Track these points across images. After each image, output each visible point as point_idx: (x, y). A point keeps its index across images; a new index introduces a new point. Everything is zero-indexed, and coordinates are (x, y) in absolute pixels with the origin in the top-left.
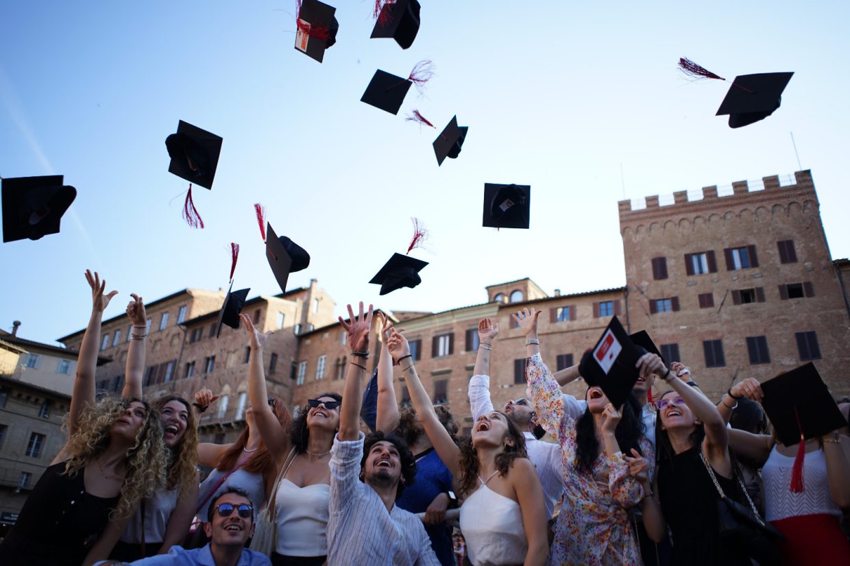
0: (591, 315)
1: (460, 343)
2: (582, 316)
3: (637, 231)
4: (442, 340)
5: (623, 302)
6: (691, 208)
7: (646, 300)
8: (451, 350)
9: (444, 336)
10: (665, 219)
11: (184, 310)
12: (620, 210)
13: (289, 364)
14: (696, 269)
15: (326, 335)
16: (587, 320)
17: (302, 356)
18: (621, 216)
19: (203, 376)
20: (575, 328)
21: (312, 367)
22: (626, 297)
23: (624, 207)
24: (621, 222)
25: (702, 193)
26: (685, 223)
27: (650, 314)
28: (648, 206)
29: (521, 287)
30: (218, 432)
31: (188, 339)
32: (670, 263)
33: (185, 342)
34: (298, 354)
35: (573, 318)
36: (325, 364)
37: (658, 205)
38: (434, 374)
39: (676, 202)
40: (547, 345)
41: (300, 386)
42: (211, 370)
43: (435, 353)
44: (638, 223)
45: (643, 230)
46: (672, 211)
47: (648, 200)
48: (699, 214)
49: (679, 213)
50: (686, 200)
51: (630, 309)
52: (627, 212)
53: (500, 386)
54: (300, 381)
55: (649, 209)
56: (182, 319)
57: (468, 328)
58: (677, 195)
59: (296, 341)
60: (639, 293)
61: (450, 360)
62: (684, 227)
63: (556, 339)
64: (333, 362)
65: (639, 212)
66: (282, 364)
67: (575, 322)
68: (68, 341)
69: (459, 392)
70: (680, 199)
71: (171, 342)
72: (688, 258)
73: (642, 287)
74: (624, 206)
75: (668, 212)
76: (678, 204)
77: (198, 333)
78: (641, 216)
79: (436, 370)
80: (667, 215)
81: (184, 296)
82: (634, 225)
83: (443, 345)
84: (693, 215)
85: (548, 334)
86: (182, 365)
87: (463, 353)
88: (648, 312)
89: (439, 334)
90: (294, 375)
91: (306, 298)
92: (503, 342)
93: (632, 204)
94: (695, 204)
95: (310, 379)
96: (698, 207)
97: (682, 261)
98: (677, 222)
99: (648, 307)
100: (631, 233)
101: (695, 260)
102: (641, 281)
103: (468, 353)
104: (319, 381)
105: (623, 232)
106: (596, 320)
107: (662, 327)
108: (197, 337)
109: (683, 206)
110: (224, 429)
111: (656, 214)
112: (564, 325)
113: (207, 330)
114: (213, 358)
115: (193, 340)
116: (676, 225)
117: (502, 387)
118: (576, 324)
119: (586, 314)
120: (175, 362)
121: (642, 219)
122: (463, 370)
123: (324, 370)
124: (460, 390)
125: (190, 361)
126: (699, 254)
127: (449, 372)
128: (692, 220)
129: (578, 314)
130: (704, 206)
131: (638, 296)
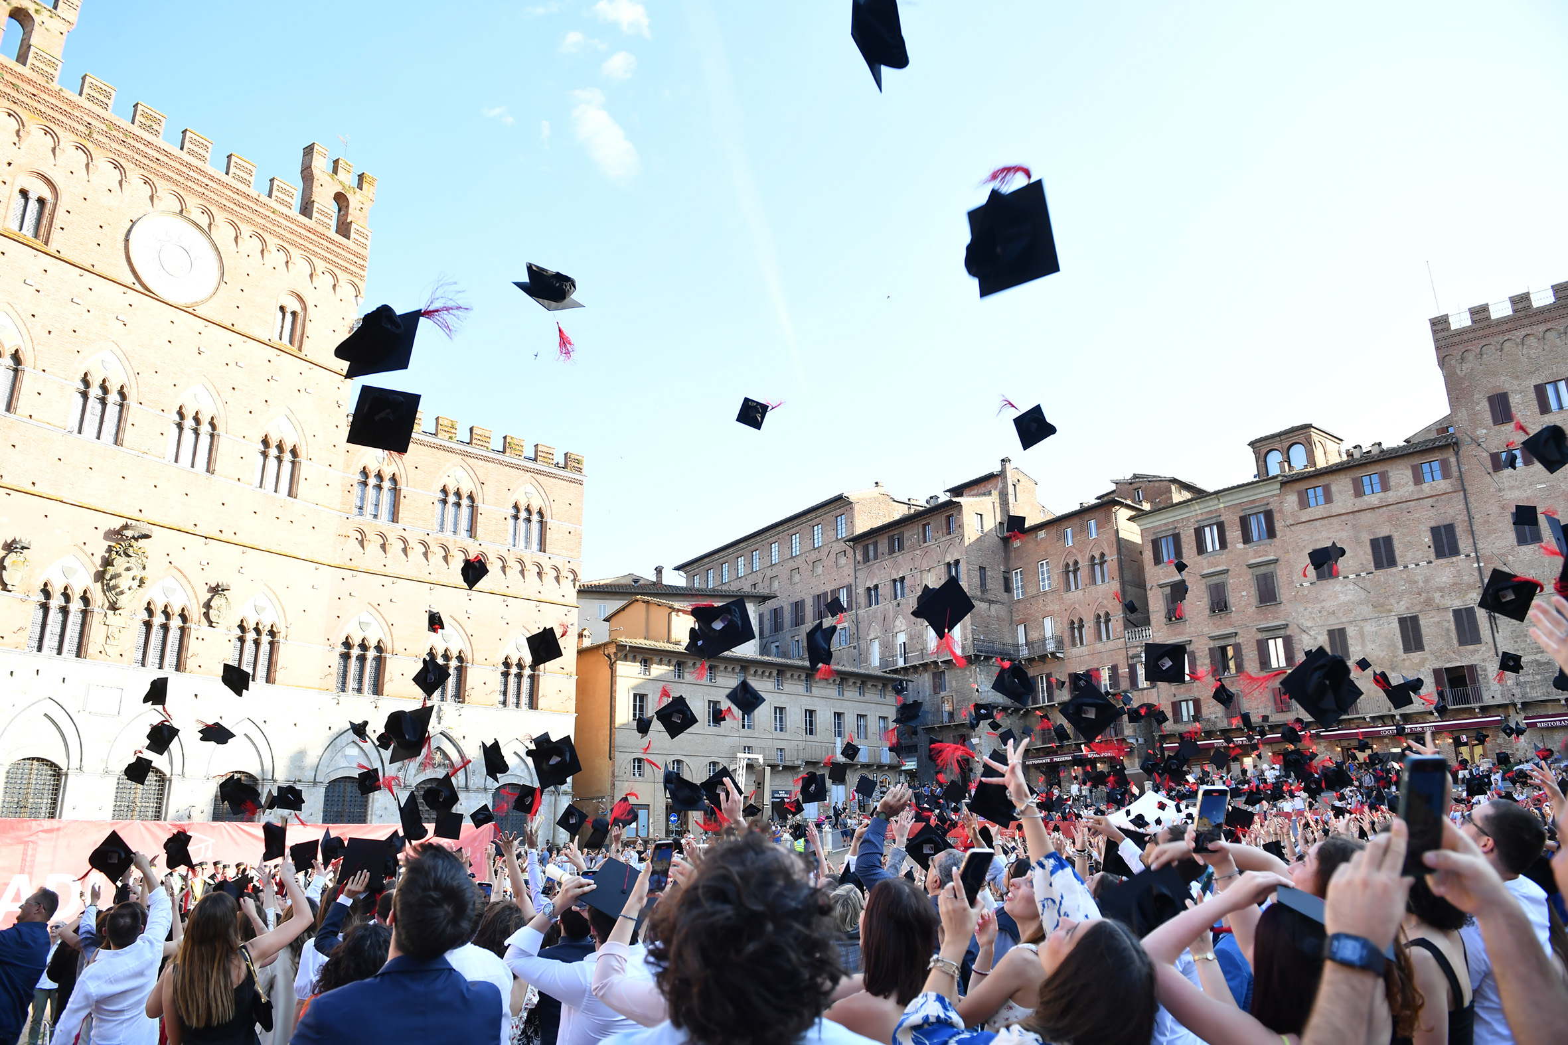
0: (1411, 483)
1: (1234, 534)
2: (1398, 485)
3: (1463, 360)
4: (1207, 530)
5: (1453, 460)
6: (1540, 318)
7: (1485, 454)
8: (1223, 544)
9: (1210, 525)
10: (1501, 338)
11: (842, 521)
12: (1434, 332)
13: (1001, 576)
14: (1553, 405)
15: (1042, 534)
16: (1406, 489)
17: (1014, 563)
18: (1436, 341)
19: (895, 603)
20: (1390, 501)
21: (1029, 576)
22: (1457, 454)
23: (1439, 327)
24: (1437, 348)
25: (1551, 292)
26: (1532, 341)
27: (1492, 474)
28: (1474, 322)
29: (1301, 438)
30: (936, 671)
31: (859, 558)
32: (1515, 400)
33: (857, 563)
34: (1007, 559)
35: (1385, 487)
36: (1048, 571)
37: (1489, 318)
38: (1204, 576)
39: (1515, 311)
40: (1354, 526)
41: (1019, 601)
42: (903, 595)
43: (1201, 549)
44: (1462, 348)
45: (1470, 356)
46: (1510, 326)
47: (1473, 312)
48: (1549, 325)
49: (1522, 326)
50: (1530, 306)
51: (1464, 468)
52: (1444, 334)
53: (1298, 585)
54: (1018, 594)
55: (1476, 326)
56: (843, 533)
57: (1242, 514)
58: (1515, 301)
59: (1001, 545)
60: (1474, 446)
61: (1224, 556)
62: (1530, 347)
63: (1366, 518)
64: (1061, 569)
65: (1462, 332)
66: (992, 578)
67: (1390, 493)
68: (688, 569)
69: (1243, 596)
70: (1521, 306)
71: (836, 562)
72: (1540, 391)
73: (1478, 438)
74: (1439, 325)
75: (1505, 327)
76: (1519, 314)
77: (871, 548)
78: (1465, 337)
79: (1205, 572)
80: (1503, 332)
81: (839, 503)
82: (1457, 352)
83: (1211, 538)
84: (1542, 328)
85: (1353, 512)
86: (861, 591)
87: (1241, 546)
88: (1491, 471)
89: (1203, 524)
90: (1008, 589)
91: (1000, 486)
92: (1292, 528)
93: (1451, 320)
94: (1543, 310)
95: (1031, 591)
96: (1547, 315)
97: (1532, 395)
98: (1519, 340)
99: (1489, 464)
100: (1453, 362)
101: (1550, 390)
102: (1475, 429)
103: (1247, 546)
104: (1045, 593)
105: (1442, 363)
106: (1418, 487)
107: (1511, 488)
108: (871, 553)
109: (1526, 317)
110: (943, 667)
111: (1486, 332)
112: (1372, 499)
113: (883, 545)
114: (902, 579)
115: (866, 558)
116: (1517, 345)
117: (1301, 585)
118: (1391, 496)
119: (1403, 482)
120: (849, 588)
121: (1466, 341)
122: (1245, 567)
123: (1049, 578)
124: (1244, 593)
125: (870, 584)
126: (1555, 383)
127: (1226, 571)
128: (1541, 336)
129: (1393, 483)
130: (1556, 314)
131: (1472, 450)
